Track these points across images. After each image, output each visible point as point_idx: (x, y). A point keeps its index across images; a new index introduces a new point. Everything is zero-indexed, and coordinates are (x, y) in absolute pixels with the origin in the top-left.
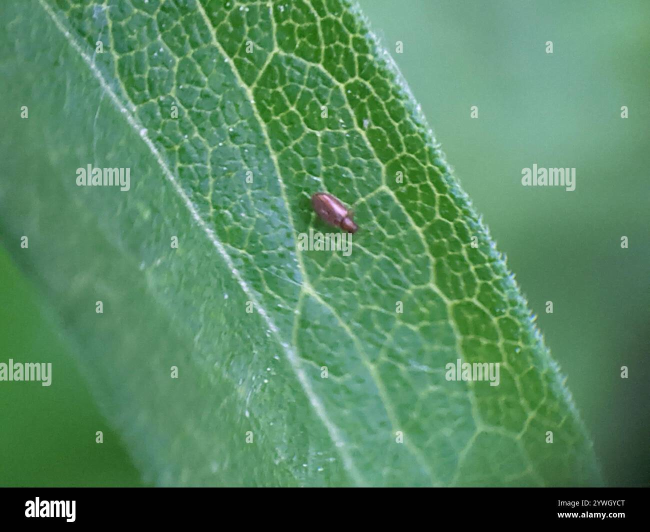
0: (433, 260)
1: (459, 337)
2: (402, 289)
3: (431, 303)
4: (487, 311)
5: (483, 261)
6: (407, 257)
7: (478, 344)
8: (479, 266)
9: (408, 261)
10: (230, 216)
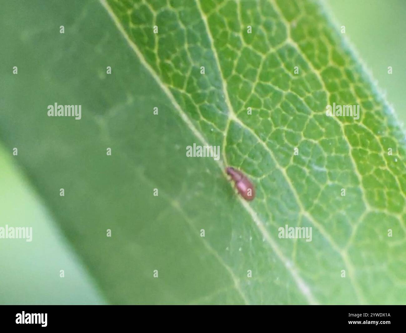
0: (328, 94)
1: (351, 148)
2: (305, 115)
3: (327, 124)
4: (371, 131)
5: (366, 96)
6: (309, 92)
7: (366, 152)
8: (364, 100)
9: (310, 95)
10: (172, 65)
